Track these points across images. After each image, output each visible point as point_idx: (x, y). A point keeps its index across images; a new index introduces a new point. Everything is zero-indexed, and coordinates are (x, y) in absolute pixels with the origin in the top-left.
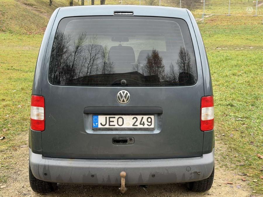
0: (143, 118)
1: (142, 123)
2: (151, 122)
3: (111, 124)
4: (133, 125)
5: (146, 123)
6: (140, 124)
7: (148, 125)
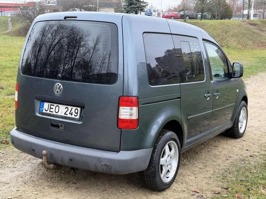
0: (72, 108)
1: (71, 113)
2: (77, 113)
3: (51, 110)
4: (65, 114)
5: (74, 113)
6: (70, 114)
7: (75, 115)
